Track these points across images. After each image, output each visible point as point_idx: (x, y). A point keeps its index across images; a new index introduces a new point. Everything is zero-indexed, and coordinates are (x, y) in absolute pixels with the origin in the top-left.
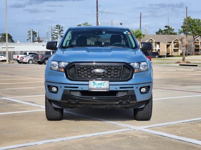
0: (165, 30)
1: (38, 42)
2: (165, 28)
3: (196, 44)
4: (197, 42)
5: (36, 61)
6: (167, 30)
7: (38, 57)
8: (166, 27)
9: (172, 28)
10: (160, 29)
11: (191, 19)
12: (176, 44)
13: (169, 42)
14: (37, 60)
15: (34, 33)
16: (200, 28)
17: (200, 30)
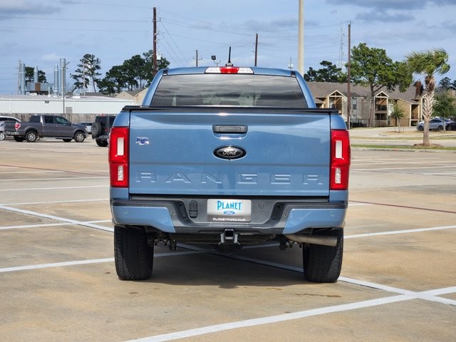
0: (321, 71)
1: (36, 94)
2: (322, 67)
3: (379, 103)
4: (382, 99)
5: (10, 135)
6: (325, 70)
7: (14, 127)
8: (324, 63)
9: (338, 67)
10: (311, 68)
11: (367, 49)
12: (335, 102)
13: (320, 99)
14: (12, 133)
15: (29, 72)
16: (383, 68)
17: (383, 73)
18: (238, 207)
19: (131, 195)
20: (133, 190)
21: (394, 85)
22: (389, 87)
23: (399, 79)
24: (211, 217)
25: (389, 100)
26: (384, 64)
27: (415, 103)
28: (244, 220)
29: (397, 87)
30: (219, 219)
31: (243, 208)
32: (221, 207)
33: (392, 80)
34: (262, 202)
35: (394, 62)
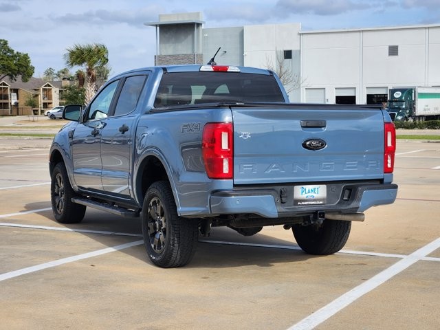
13: (35, 90)
16: (5, 58)
17: (6, 63)
18: (316, 191)
19: (235, 185)
20: (237, 181)
21: (16, 75)
22: (11, 77)
23: (21, 69)
24: (296, 201)
25: (11, 90)
26: (5, 54)
27: (37, 93)
28: (321, 202)
29: (19, 77)
30: (303, 203)
31: (320, 192)
32: (304, 193)
33: (15, 70)
34: (333, 186)
35: (15, 52)
